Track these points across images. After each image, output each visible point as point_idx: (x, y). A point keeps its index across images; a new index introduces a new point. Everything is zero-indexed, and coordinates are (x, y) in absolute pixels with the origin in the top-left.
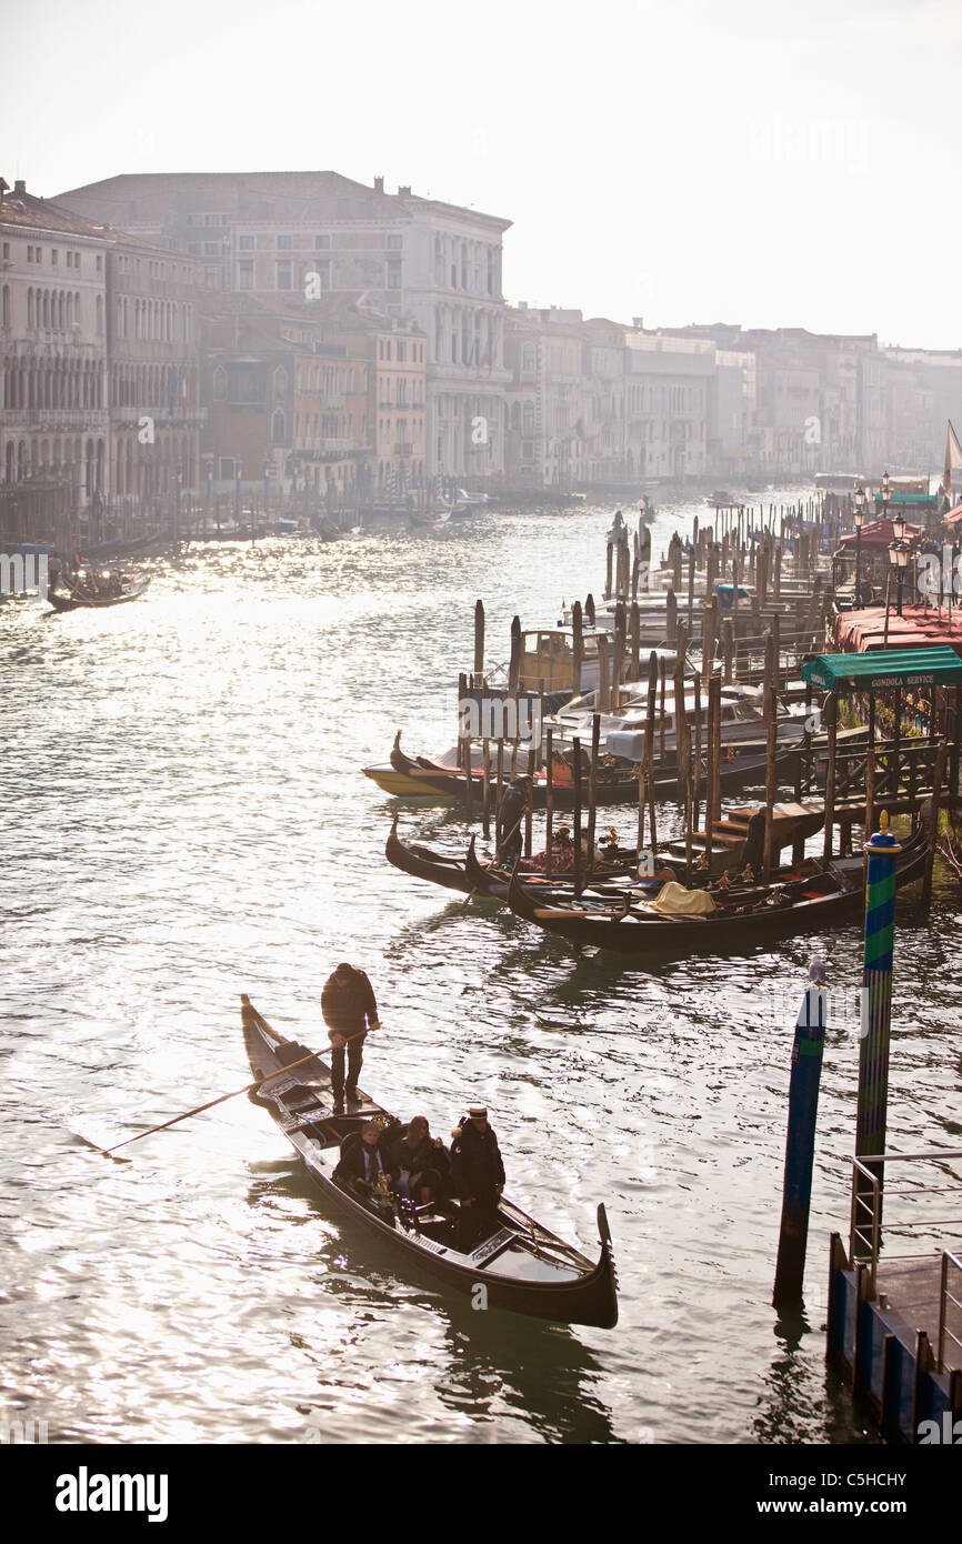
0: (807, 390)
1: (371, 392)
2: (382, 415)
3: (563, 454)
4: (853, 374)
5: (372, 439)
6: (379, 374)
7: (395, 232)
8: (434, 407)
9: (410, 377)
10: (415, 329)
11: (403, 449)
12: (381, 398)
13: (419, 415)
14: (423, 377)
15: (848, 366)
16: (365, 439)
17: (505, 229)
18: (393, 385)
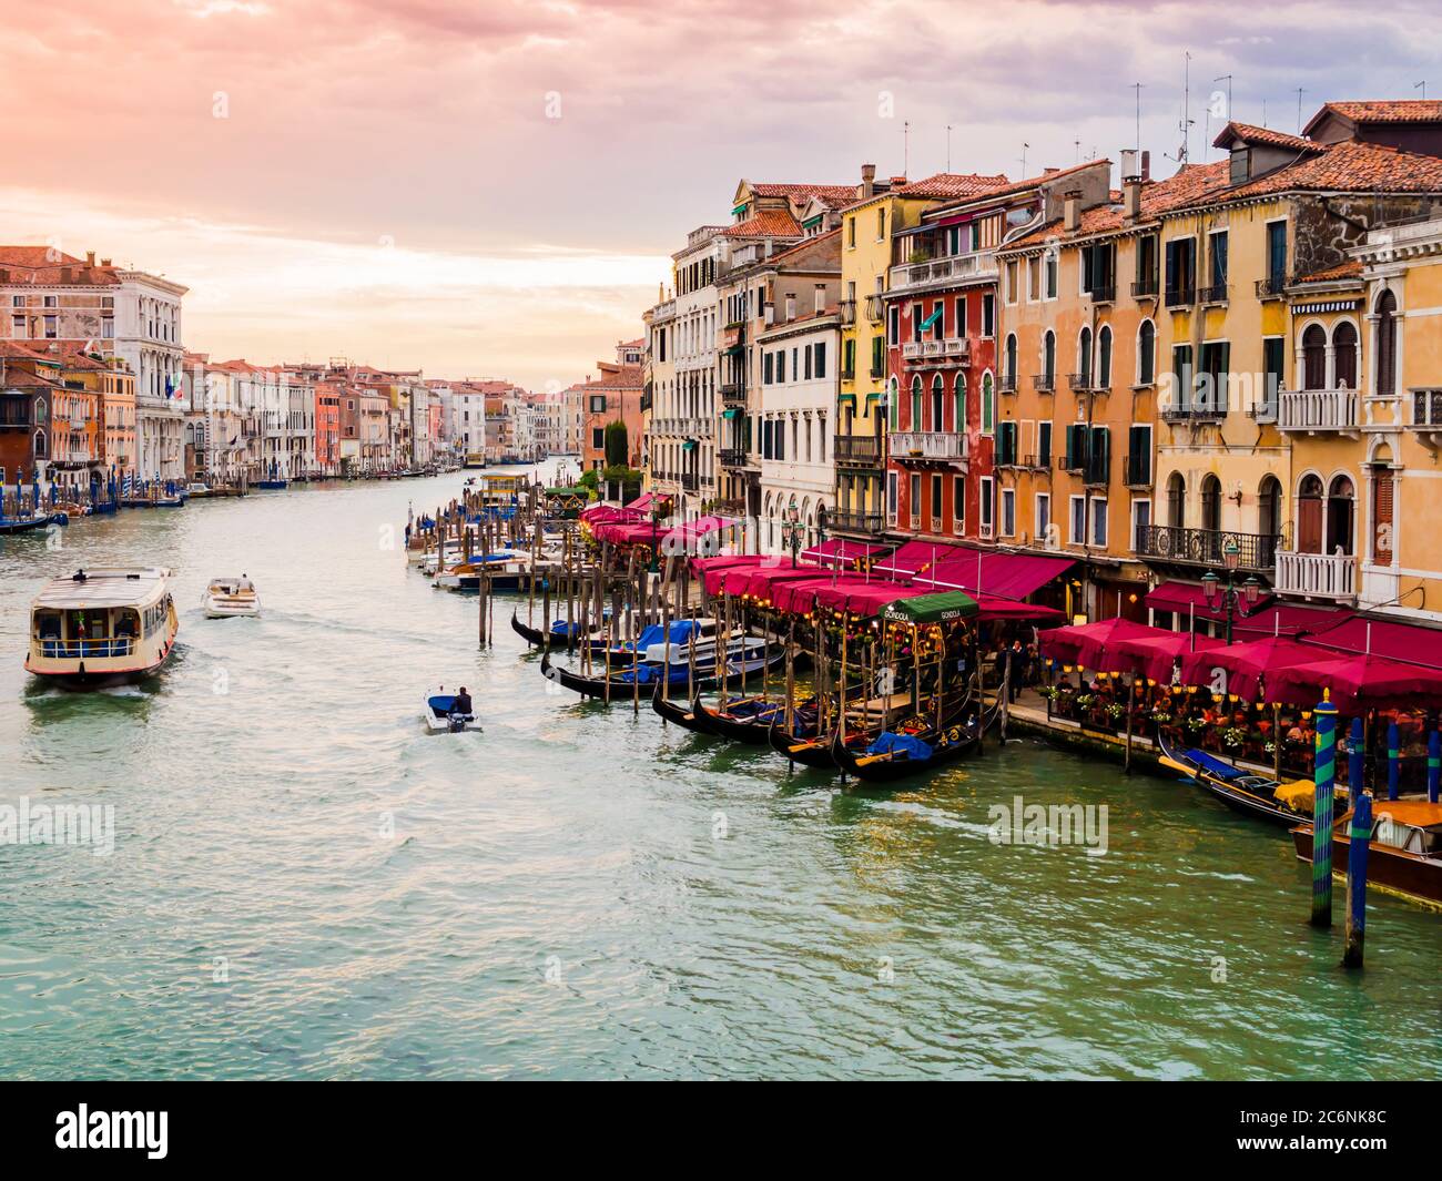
0: (380, 413)
1: (101, 416)
2: (108, 434)
3: (224, 462)
4: (408, 400)
5: (102, 453)
6: (107, 404)
7: (107, 295)
8: (140, 427)
9: (125, 405)
10: (128, 369)
11: (122, 460)
12: (108, 423)
13: (131, 434)
14: (133, 405)
15: (405, 394)
16: (97, 453)
17: (182, 294)
18: (115, 410)
